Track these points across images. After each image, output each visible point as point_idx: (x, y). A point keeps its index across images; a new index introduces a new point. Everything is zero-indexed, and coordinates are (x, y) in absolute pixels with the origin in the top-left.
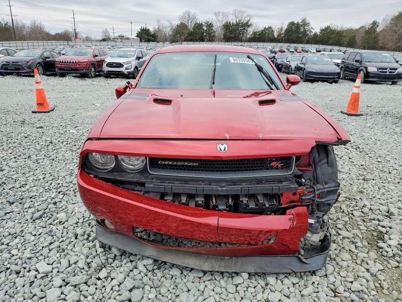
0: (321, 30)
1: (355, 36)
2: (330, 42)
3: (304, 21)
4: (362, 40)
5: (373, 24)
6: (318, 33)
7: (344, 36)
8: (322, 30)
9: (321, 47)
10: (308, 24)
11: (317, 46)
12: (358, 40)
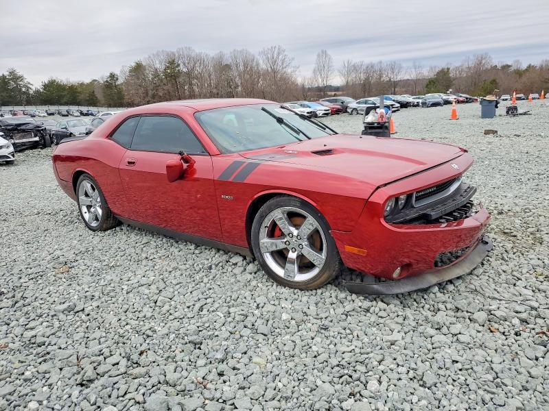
0: (44, 86)
1: (93, 92)
2: (63, 101)
3: (12, 73)
4: (104, 97)
5: (110, 76)
6: (41, 90)
7: (80, 93)
8: (46, 86)
9: (53, 109)
10: (21, 78)
11: (45, 108)
12: (99, 95)
